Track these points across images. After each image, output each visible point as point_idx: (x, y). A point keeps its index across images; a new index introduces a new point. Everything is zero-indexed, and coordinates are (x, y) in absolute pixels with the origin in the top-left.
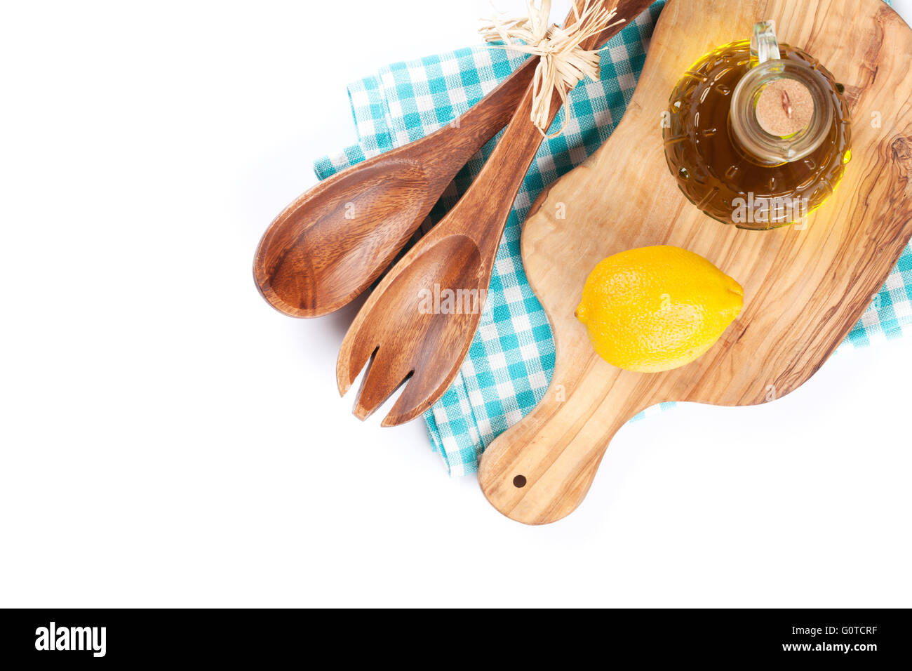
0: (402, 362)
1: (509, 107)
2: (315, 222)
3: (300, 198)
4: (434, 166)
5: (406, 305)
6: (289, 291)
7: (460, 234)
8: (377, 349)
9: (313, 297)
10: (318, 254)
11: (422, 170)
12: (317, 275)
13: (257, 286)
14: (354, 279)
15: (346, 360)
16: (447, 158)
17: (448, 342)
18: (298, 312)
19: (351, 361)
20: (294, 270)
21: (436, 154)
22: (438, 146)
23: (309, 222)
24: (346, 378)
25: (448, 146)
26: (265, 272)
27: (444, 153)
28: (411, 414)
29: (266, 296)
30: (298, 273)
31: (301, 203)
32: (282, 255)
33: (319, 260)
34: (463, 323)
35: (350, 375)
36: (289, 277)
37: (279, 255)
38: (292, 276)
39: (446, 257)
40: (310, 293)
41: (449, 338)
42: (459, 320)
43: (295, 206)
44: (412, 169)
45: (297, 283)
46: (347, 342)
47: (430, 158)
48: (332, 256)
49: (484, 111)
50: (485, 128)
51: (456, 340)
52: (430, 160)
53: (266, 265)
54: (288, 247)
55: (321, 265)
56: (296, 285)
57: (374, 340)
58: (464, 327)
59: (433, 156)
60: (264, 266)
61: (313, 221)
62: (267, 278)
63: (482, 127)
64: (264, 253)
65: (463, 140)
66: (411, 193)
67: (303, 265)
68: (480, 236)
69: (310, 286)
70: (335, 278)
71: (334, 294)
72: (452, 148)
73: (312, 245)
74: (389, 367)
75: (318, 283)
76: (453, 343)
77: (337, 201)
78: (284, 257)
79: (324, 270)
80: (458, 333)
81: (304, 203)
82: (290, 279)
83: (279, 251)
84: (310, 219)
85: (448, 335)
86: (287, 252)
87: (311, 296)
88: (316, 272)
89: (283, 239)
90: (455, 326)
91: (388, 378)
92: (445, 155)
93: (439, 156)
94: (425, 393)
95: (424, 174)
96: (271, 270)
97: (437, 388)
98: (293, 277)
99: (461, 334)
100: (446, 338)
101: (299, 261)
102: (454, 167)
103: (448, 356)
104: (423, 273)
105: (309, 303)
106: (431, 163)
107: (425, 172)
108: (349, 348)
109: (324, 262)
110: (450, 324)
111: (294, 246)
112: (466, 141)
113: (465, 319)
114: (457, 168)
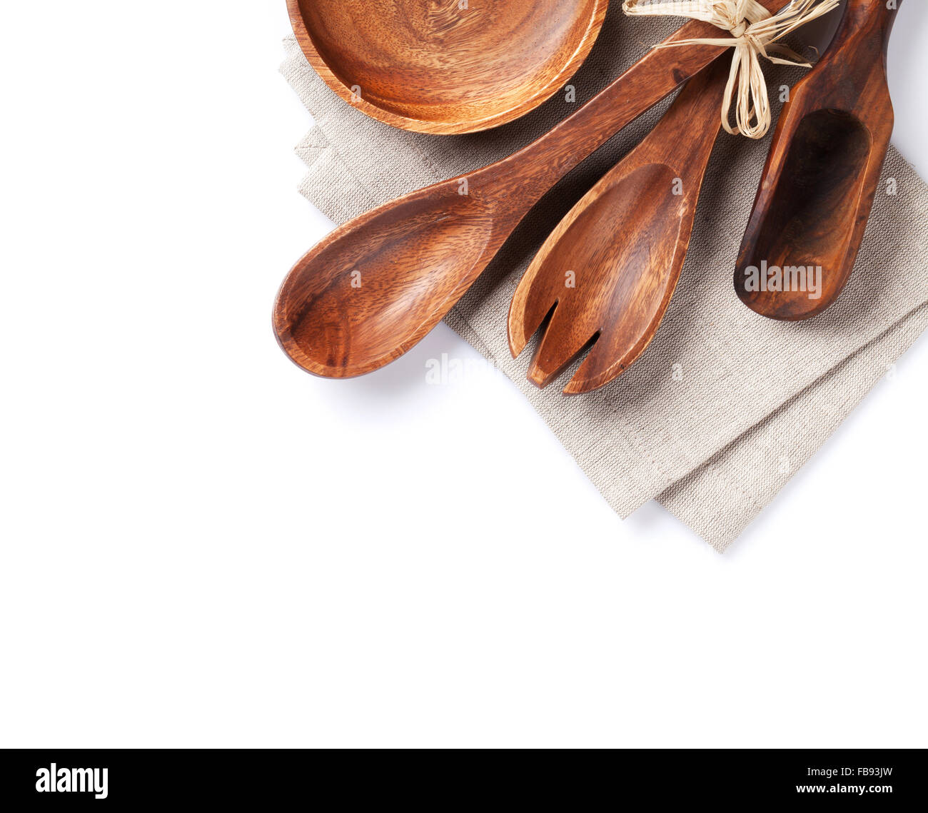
0: (585, 321)
1: (597, 130)
2: (354, 264)
3: (334, 232)
4: (501, 200)
5: (590, 253)
6: (314, 344)
7: (658, 162)
8: (556, 304)
9: (345, 353)
10: (356, 303)
11: (487, 203)
12: (353, 328)
13: (275, 335)
14: (398, 334)
15: (520, 313)
16: (517, 189)
17: (643, 295)
18: (325, 369)
19: (526, 315)
20: (323, 320)
21: (505, 185)
22: (507, 176)
23: (345, 263)
24: (521, 334)
25: (520, 175)
26: (285, 319)
27: (514, 184)
28: (599, 379)
29: (286, 348)
30: (329, 324)
31: (335, 238)
32: (309, 300)
33: (356, 311)
34: (661, 272)
35: (525, 331)
36: (316, 328)
37: (306, 300)
38: (320, 327)
39: (640, 193)
40: (342, 350)
41: (644, 291)
42: (657, 270)
43: (327, 241)
44: (475, 202)
45: (327, 336)
46: (521, 292)
47: (496, 189)
48: (373, 307)
49: (565, 133)
50: (566, 154)
51: (653, 292)
52: (496, 193)
53: (287, 310)
54: (318, 292)
55: (359, 317)
56: (325, 339)
57: (553, 293)
58: (662, 276)
59: (500, 187)
60: (285, 310)
61: (351, 261)
62: (288, 326)
63: (563, 153)
64: (287, 295)
65: (538, 169)
66: (472, 232)
67: (335, 315)
68: (682, 165)
69: (342, 341)
70: (375, 333)
71: (371, 351)
72: (524, 178)
73: (349, 292)
74: (571, 326)
75: (353, 338)
76: (649, 297)
77: (382, 239)
78: (313, 303)
79: (362, 323)
80: (655, 284)
81: (339, 237)
82: (318, 330)
83: (307, 294)
84: (347, 259)
85: (642, 287)
86: (316, 298)
87: (343, 352)
88: (351, 325)
89: (312, 281)
90: (651, 276)
91: (570, 339)
92: (515, 187)
93: (508, 188)
94: (617, 355)
95: (488, 209)
96: (295, 316)
97: (632, 348)
98: (322, 328)
99: (659, 285)
100: (641, 291)
101: (331, 310)
102: (526, 202)
103: (643, 312)
104: (611, 213)
105: (339, 360)
106: (497, 195)
107: (489, 206)
108: (523, 299)
109: (363, 314)
110: (644, 276)
111: (326, 291)
112: (542, 170)
113: (664, 267)
114: (529, 202)
